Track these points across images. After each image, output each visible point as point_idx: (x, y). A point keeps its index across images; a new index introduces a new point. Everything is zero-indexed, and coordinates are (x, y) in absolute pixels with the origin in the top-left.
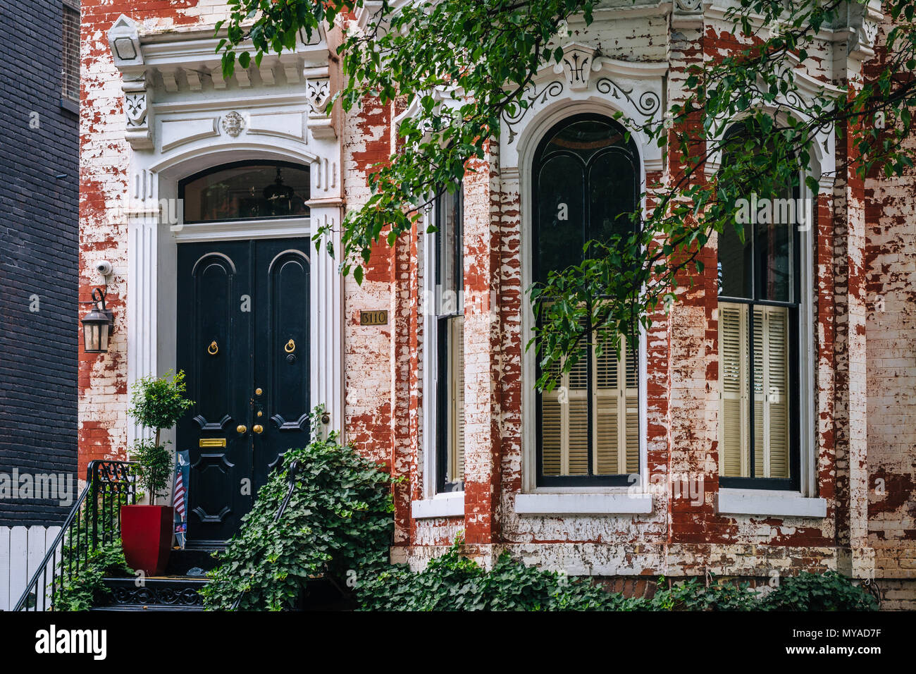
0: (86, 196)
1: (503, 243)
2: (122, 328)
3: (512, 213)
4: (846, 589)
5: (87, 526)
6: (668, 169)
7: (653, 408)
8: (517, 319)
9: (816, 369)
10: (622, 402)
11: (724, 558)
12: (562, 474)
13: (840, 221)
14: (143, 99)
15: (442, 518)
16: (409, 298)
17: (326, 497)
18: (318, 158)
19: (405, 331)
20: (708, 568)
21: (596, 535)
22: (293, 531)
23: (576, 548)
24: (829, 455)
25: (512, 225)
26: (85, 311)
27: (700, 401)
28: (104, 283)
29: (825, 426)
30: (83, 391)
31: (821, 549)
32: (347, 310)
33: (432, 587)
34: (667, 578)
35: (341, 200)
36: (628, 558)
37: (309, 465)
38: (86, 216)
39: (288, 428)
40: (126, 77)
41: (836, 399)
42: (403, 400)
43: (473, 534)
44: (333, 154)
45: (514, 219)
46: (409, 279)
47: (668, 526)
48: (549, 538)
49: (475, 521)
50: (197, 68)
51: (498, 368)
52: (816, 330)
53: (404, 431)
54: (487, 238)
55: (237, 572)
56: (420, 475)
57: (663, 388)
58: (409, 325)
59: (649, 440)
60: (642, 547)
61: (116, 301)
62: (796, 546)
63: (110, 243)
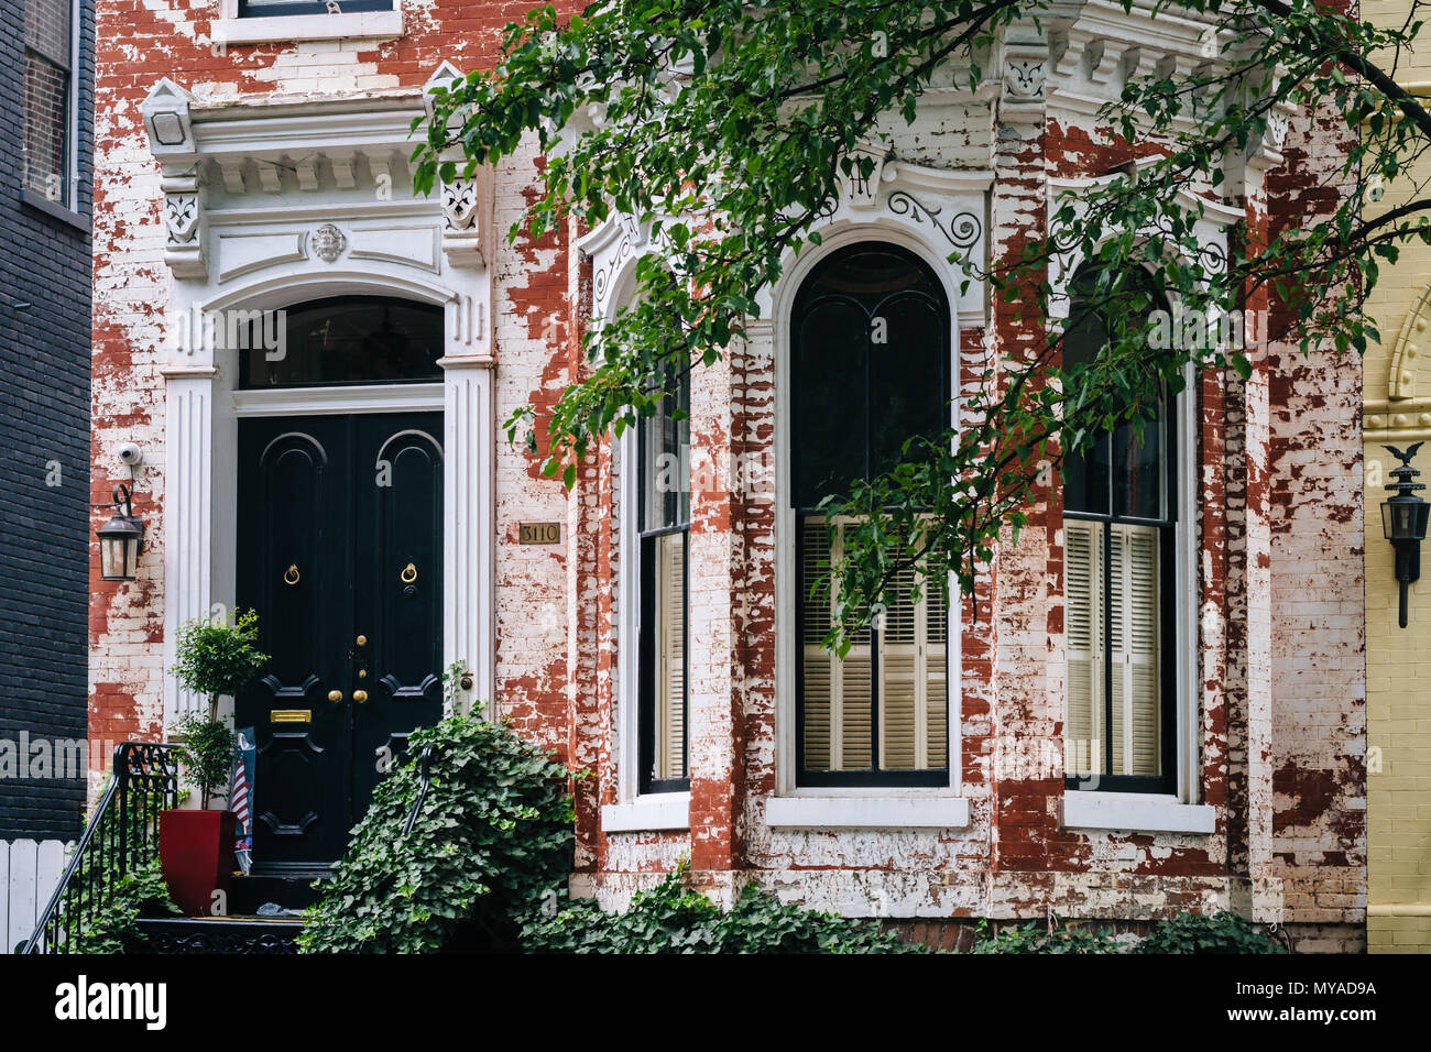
0: (103, 346)
1: (748, 430)
2: (156, 543)
3: (763, 386)
4: (1247, 938)
5: (102, 840)
6: (993, 326)
7: (970, 673)
8: (769, 540)
9: (1201, 617)
10: (921, 664)
11: (1071, 892)
12: (832, 769)
13: (1235, 403)
14: (192, 203)
15: (651, 832)
16: (597, 506)
17: (474, 799)
18: (457, 295)
19: (591, 555)
20: (1051, 907)
21: (886, 858)
22: (431, 850)
23: (857, 876)
24: (1219, 743)
25: (762, 403)
26: (100, 518)
27: (1040, 664)
28: (129, 476)
29: (1212, 700)
30: (96, 638)
31: (1207, 880)
32: (500, 522)
33: (644, 933)
34: (991, 921)
35: (491, 359)
36: (933, 892)
37: (449, 753)
38: (102, 376)
39: (406, 695)
40: (168, 171)
41: (1228, 661)
42: (588, 656)
43: (704, 856)
44: (479, 290)
45: (765, 395)
46: (597, 478)
47: (991, 846)
48: (816, 864)
49: (706, 836)
50: (276, 159)
51: (741, 612)
52: (1200, 561)
53: (589, 702)
54: (726, 423)
55: (352, 911)
56: (614, 768)
57: (985, 644)
58: (597, 545)
59: (964, 720)
60: (954, 876)
61: (148, 504)
62: (1173, 876)
63: (139, 416)
